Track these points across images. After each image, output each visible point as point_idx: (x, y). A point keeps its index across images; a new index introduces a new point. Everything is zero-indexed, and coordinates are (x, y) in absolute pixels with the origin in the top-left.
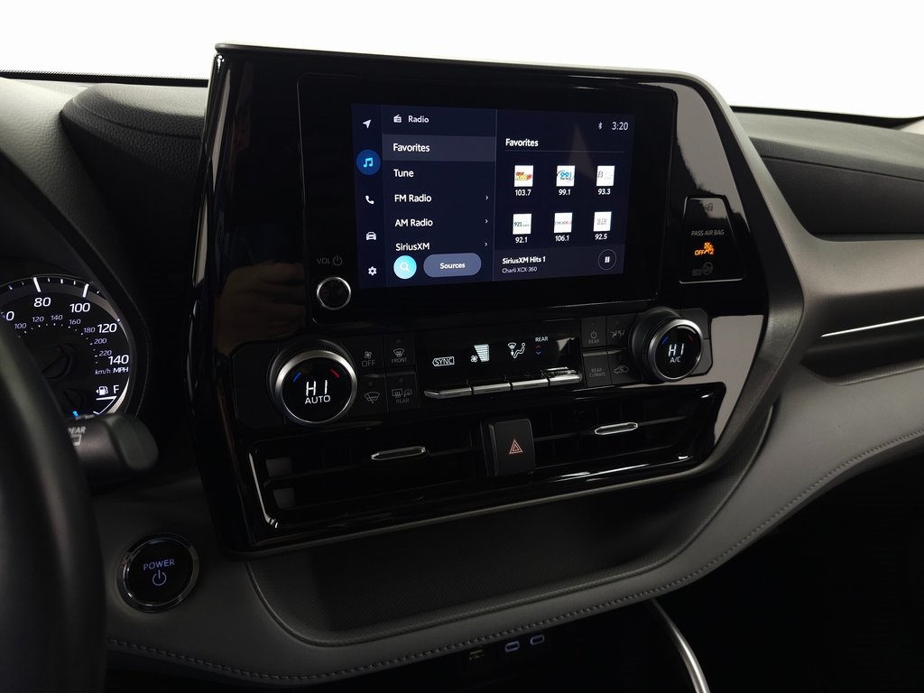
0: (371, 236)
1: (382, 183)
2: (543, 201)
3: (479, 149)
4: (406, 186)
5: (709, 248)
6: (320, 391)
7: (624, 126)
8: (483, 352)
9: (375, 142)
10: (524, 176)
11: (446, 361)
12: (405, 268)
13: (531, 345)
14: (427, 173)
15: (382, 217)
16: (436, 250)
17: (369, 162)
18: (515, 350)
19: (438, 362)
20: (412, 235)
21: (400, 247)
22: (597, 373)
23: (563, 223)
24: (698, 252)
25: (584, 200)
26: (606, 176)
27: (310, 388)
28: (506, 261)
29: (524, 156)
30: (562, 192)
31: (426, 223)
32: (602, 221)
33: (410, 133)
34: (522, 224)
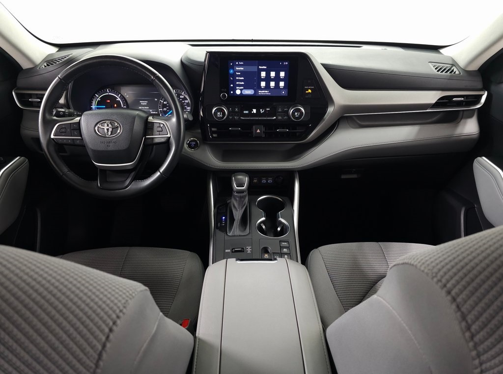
0: (232, 85)
1: (234, 75)
2: (268, 79)
3: (253, 69)
4: (239, 76)
5: (310, 91)
6: (220, 114)
7: (287, 63)
8: (254, 111)
9: (233, 68)
10: (263, 74)
11: (247, 112)
12: (238, 92)
13: (266, 111)
14: (243, 73)
15: (234, 82)
16: (244, 89)
17: (231, 71)
18: (262, 111)
19: (245, 112)
20: (240, 85)
21: (237, 88)
22: (280, 118)
23: (272, 84)
24: (307, 92)
25: (277, 79)
26: (282, 74)
27: (219, 114)
28: (259, 92)
29: (263, 70)
30: (272, 77)
31: (243, 83)
32: (282, 84)
33: (239, 66)
34: (263, 84)
